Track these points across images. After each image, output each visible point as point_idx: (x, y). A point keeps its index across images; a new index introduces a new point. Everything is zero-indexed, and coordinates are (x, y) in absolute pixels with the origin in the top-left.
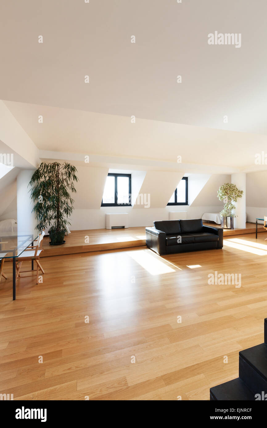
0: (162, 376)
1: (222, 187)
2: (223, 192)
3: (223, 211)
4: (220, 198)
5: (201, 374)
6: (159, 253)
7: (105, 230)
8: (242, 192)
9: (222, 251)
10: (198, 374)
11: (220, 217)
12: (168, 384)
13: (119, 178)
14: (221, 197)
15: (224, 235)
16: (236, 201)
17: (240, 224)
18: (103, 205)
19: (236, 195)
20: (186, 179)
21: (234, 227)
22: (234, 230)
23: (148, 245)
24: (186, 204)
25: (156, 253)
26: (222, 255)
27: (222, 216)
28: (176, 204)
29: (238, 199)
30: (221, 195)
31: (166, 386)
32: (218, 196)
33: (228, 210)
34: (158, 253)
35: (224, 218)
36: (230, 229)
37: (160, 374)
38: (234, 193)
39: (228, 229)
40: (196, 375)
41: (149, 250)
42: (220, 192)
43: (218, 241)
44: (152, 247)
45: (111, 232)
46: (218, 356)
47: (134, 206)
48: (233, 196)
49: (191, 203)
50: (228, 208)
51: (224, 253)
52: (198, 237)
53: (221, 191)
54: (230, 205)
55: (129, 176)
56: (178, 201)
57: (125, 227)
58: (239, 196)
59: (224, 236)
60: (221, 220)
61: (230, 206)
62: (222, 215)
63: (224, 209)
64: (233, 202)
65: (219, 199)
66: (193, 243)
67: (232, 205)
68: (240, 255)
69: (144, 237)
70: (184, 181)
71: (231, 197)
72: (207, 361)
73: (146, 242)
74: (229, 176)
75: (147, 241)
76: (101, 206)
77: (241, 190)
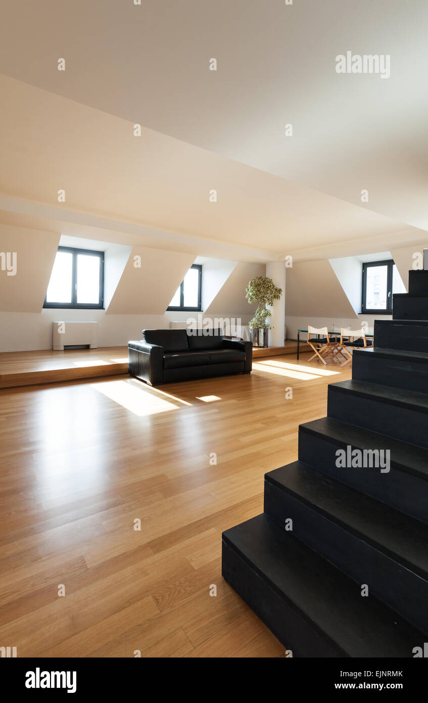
0: (148, 543)
1: (253, 281)
2: (254, 289)
3: (254, 319)
4: (249, 299)
5: (211, 528)
6: (151, 382)
7: (52, 351)
8: (280, 291)
9: (250, 376)
10: (207, 529)
11: (248, 329)
12: (158, 551)
13: (81, 257)
14: (252, 298)
15: (253, 356)
16: (271, 304)
17: (277, 339)
18: (47, 306)
19: (272, 295)
20: (200, 267)
21: (269, 345)
22: (269, 348)
23: (131, 372)
24: (199, 309)
25: (145, 382)
26: (251, 381)
27: (251, 327)
28: (182, 309)
29: (275, 301)
30: (251, 294)
31: (155, 554)
32: (247, 297)
33: (261, 317)
34: (149, 382)
35: (254, 330)
36: (263, 347)
37: (146, 541)
38: (269, 292)
39: (261, 347)
40: (203, 531)
41: (134, 380)
42: (250, 290)
43: (244, 361)
44: (139, 374)
45: (62, 355)
46: (236, 503)
47: (108, 309)
48: (268, 297)
49: (206, 309)
50: (261, 315)
51: (253, 378)
52: (215, 354)
53: (250, 288)
54: (264, 310)
55: (102, 254)
56: (186, 305)
57: (91, 347)
58: (277, 297)
59: (254, 358)
60: (251, 334)
61: (263, 312)
62: (252, 325)
63: (255, 317)
64: (268, 307)
65: (248, 301)
66: (208, 364)
67: (266, 310)
68: (274, 379)
69: (125, 360)
70: (196, 271)
71: (265, 299)
72: (220, 511)
73: (128, 367)
74: (263, 267)
75: (131, 365)
76: (43, 308)
77: (279, 287)
